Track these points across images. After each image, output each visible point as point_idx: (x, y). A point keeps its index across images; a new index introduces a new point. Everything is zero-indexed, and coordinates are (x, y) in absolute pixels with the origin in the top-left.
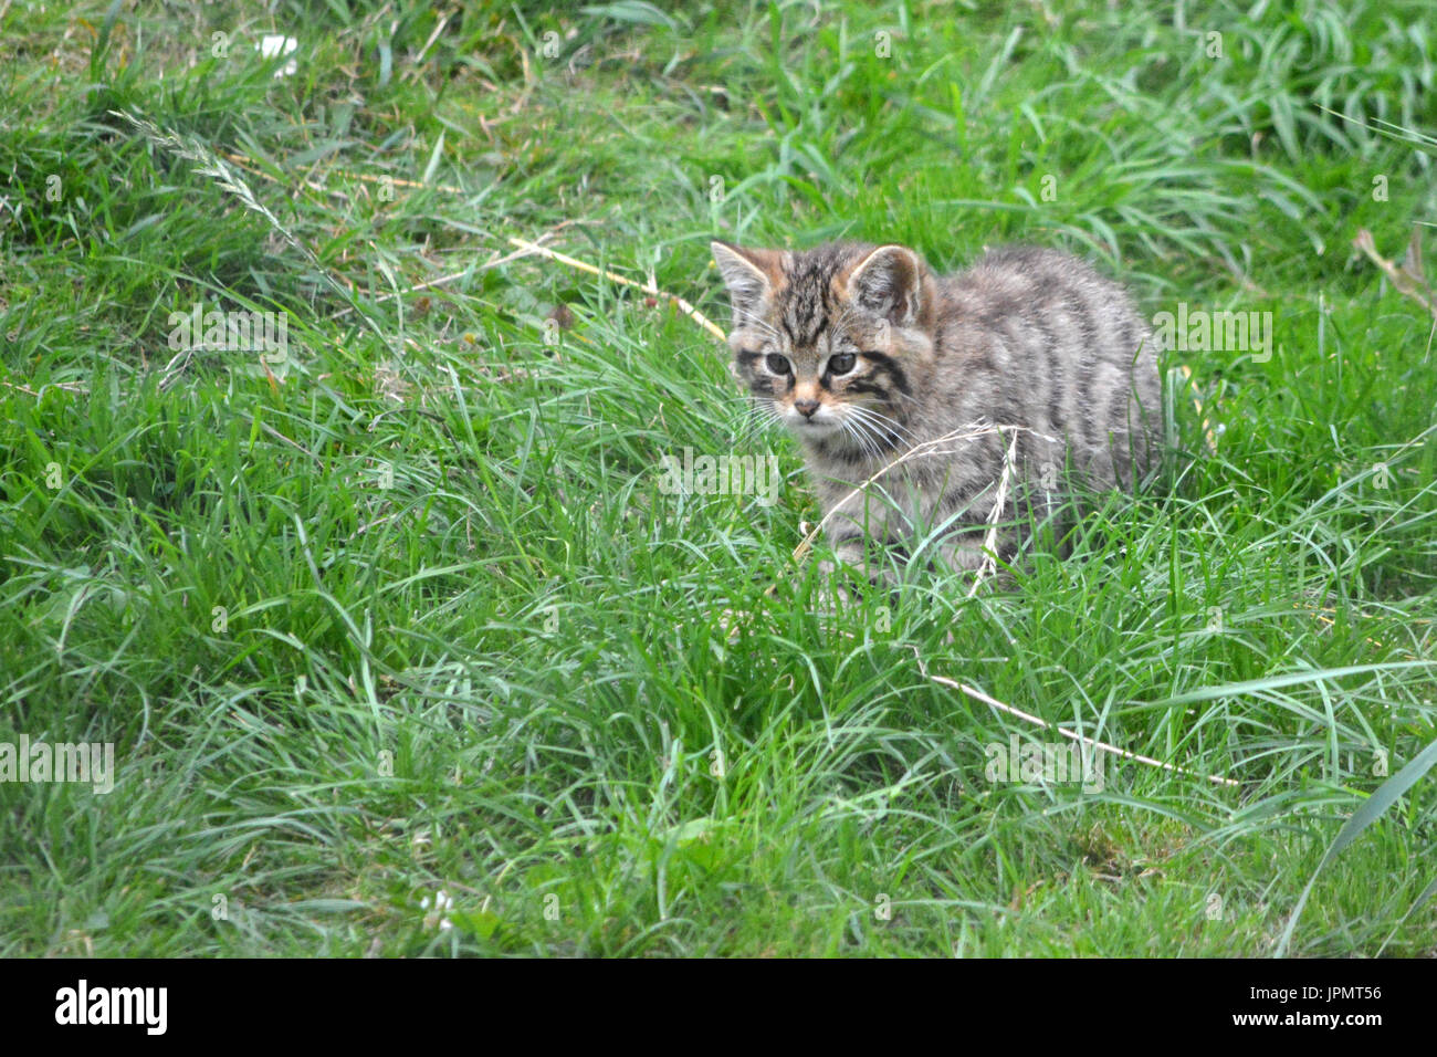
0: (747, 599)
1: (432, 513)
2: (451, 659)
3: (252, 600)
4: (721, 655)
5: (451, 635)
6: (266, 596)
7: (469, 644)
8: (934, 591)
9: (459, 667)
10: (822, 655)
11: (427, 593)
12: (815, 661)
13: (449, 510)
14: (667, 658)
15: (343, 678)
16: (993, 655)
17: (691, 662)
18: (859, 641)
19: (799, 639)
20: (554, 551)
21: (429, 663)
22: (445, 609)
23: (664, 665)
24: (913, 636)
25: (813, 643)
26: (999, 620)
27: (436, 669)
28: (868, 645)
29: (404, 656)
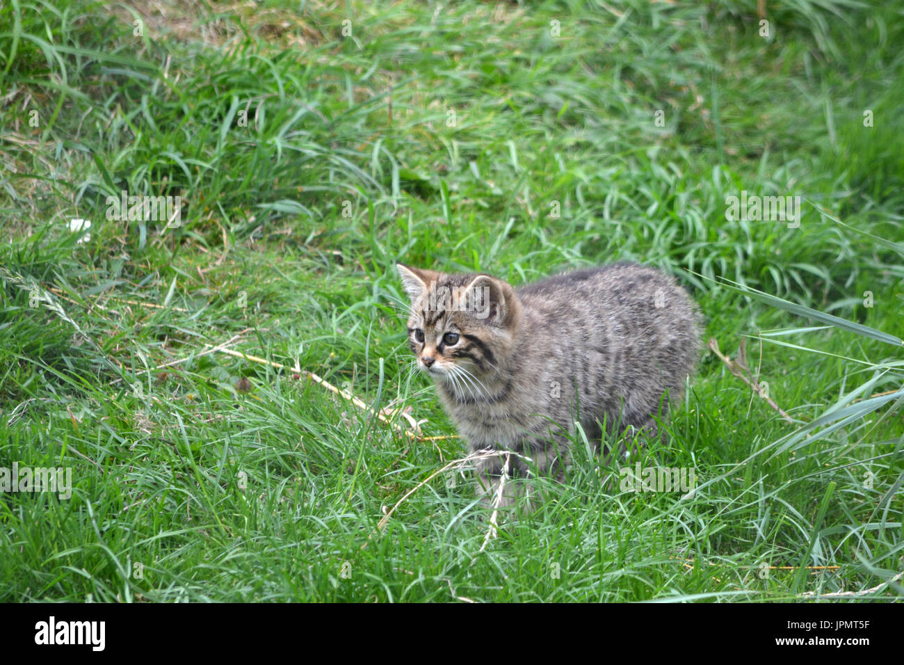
0: (351, 551)
1: (167, 499)
2: (177, 585)
3: (61, 549)
4: (335, 584)
5: (177, 571)
6: (69, 547)
7: (188, 576)
8: (460, 548)
9: (182, 590)
10: (394, 584)
11: (163, 546)
12: (391, 587)
13: (178, 498)
14: (303, 585)
15: (113, 595)
16: (494, 585)
17: (318, 588)
18: (416, 576)
19: (381, 575)
20: (238, 522)
21: (164, 587)
22: (174, 555)
23: (301, 589)
24: (447, 574)
25: (389, 577)
26: (498, 565)
27: (168, 591)
28: (421, 578)
29: (149, 582)
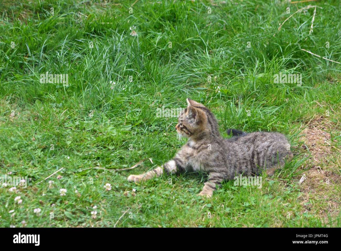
0: (270, 37)
1: (218, 23)
2: (220, 48)
3: (188, 38)
4: (265, 46)
5: (221, 43)
6: (190, 37)
7: (224, 45)
8: (302, 35)
9: (222, 49)
10: (283, 46)
11: (217, 37)
12: (281, 47)
13: (222, 23)
14: (256, 47)
15: (203, 50)
16: (312, 45)
17: (261, 47)
18: (289, 43)
19: (279, 43)
20: (239, 29)
21: (217, 48)
22: (220, 39)
23: (256, 48)
24: (298, 42)
25: (281, 43)
26: (313, 39)
27: (219, 49)
28: (290, 44)
29: (213, 47)
